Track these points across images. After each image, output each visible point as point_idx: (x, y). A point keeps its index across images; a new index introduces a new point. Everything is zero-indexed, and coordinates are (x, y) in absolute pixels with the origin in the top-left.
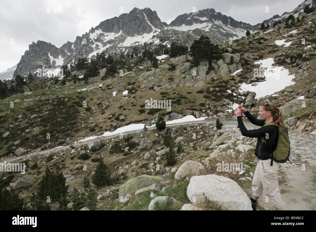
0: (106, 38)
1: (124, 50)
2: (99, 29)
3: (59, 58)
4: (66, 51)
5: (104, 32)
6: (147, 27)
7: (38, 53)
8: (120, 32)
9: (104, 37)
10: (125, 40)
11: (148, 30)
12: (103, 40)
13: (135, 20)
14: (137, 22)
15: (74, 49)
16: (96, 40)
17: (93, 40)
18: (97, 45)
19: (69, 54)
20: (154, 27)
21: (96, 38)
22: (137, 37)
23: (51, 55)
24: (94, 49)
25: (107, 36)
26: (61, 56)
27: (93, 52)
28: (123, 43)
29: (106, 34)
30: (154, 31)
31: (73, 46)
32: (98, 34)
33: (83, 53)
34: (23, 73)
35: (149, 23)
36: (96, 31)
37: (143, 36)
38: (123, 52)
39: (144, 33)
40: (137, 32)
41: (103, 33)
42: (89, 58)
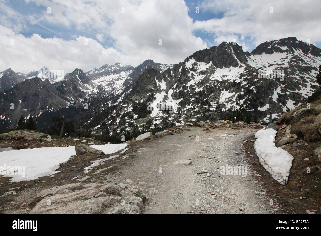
0: (199, 67)
1: (216, 83)
2: (193, 58)
3: (162, 82)
4: (167, 76)
5: (197, 61)
6: (234, 61)
7: (149, 78)
8: (210, 62)
9: (197, 67)
10: (215, 71)
11: (234, 64)
12: (197, 69)
13: (224, 54)
14: (225, 56)
15: (173, 74)
16: (191, 70)
17: (189, 69)
18: (192, 74)
19: (170, 79)
20: (240, 61)
21: (191, 68)
22: (224, 69)
23: (157, 79)
24: (191, 78)
25: (199, 65)
26: (164, 80)
27: (190, 81)
28: (213, 75)
29: (198, 63)
30: (239, 65)
31: (172, 72)
32: (192, 63)
33: (183, 82)
34: (140, 94)
35: (235, 57)
36: (190, 60)
37: (230, 69)
38: (216, 85)
39: (231, 66)
40: (225, 65)
41: (196, 63)
42: (188, 87)
